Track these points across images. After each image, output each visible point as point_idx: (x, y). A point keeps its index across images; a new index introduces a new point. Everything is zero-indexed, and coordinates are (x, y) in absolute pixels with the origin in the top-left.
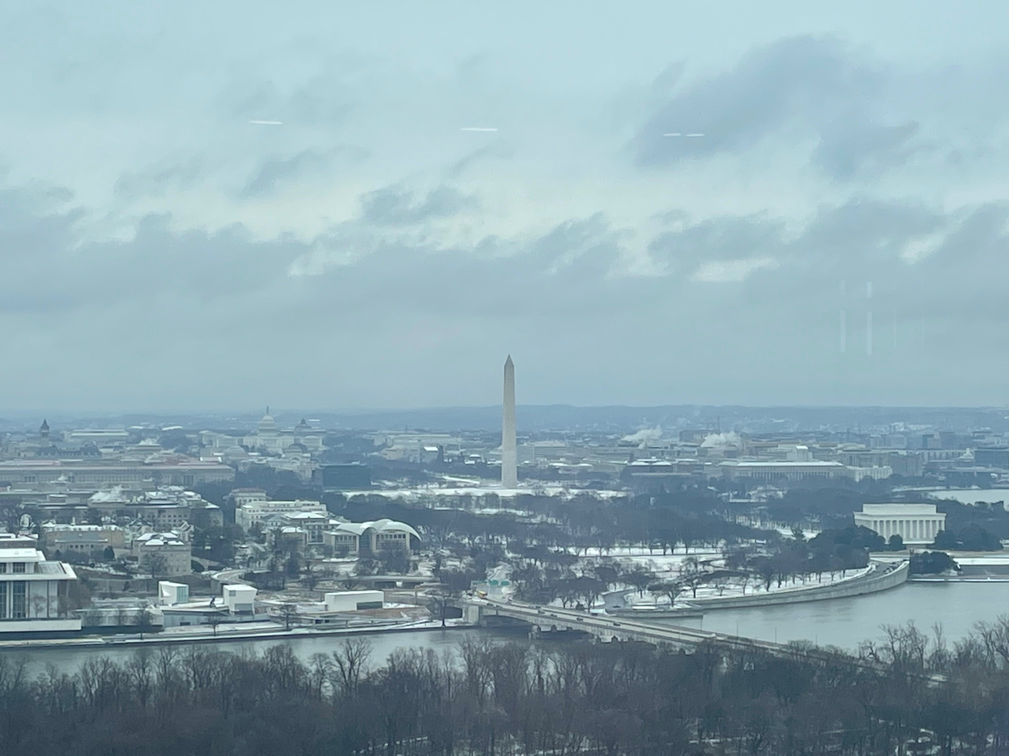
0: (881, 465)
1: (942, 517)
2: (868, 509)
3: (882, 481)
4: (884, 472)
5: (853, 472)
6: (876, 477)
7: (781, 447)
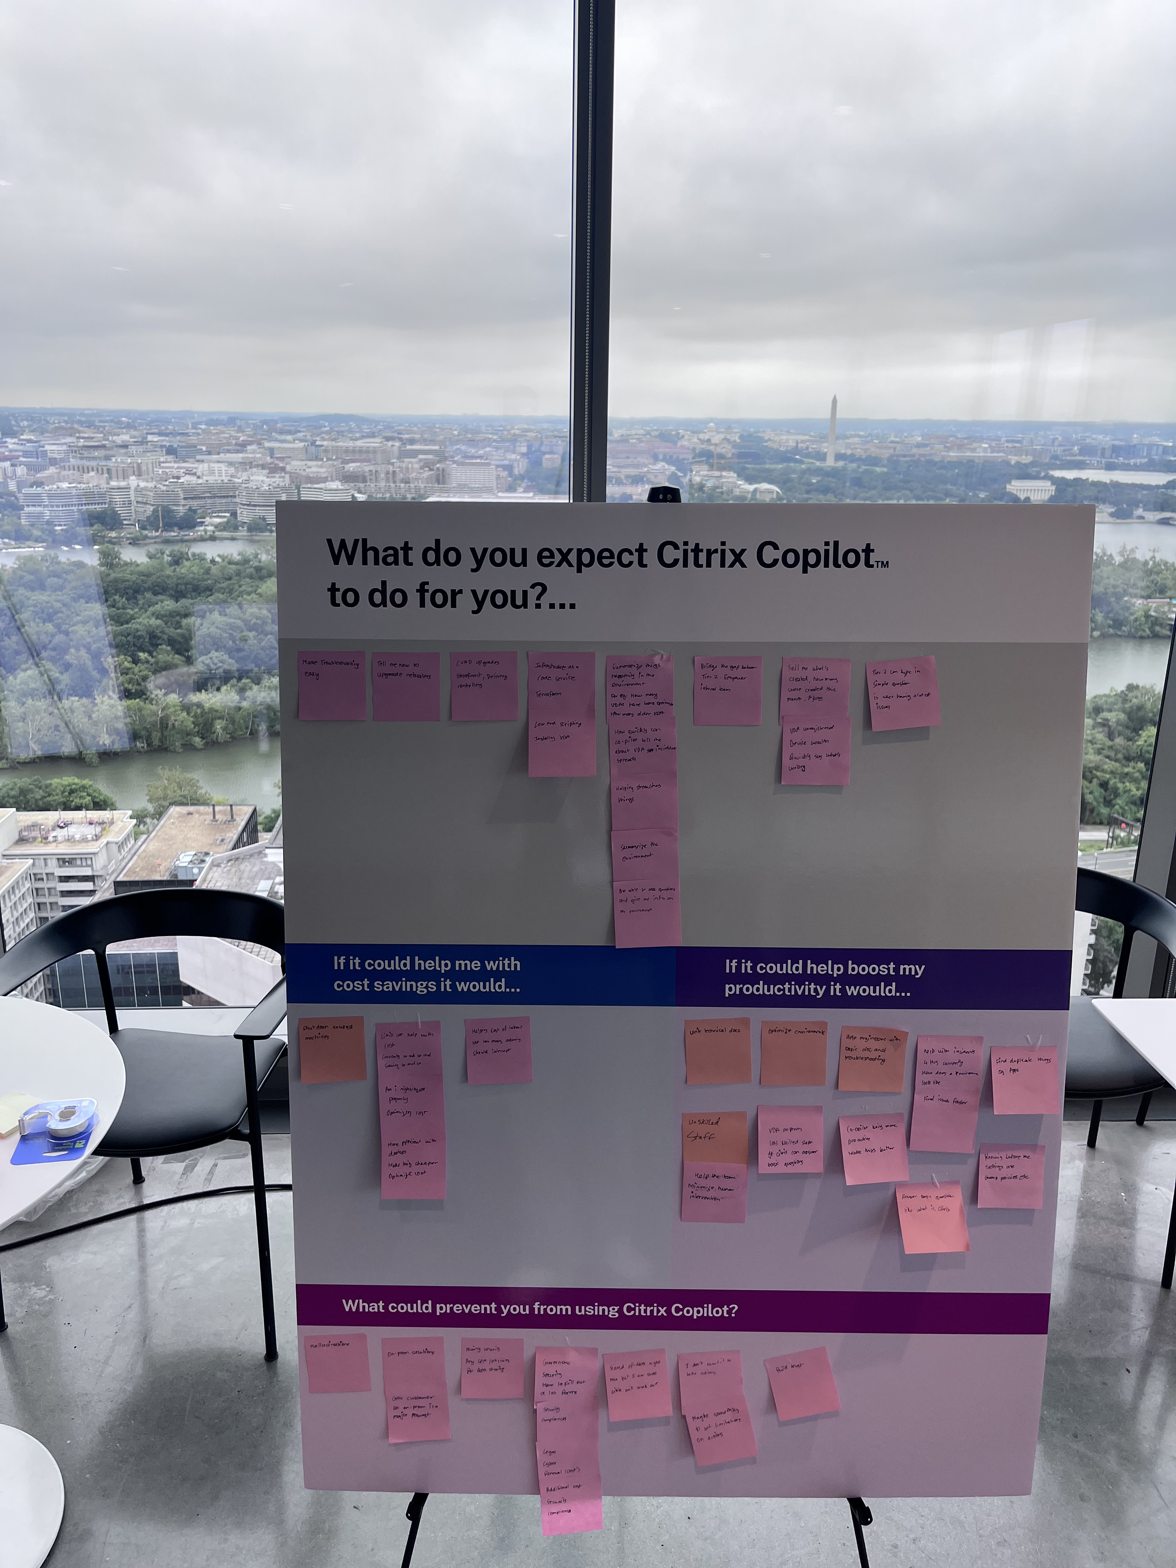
0: (1026, 456)
1: (1054, 488)
2: (1014, 483)
3: (1025, 465)
4: (1026, 459)
5: (1011, 459)
6: (1024, 462)
7: (975, 445)
